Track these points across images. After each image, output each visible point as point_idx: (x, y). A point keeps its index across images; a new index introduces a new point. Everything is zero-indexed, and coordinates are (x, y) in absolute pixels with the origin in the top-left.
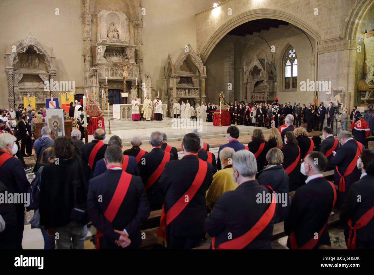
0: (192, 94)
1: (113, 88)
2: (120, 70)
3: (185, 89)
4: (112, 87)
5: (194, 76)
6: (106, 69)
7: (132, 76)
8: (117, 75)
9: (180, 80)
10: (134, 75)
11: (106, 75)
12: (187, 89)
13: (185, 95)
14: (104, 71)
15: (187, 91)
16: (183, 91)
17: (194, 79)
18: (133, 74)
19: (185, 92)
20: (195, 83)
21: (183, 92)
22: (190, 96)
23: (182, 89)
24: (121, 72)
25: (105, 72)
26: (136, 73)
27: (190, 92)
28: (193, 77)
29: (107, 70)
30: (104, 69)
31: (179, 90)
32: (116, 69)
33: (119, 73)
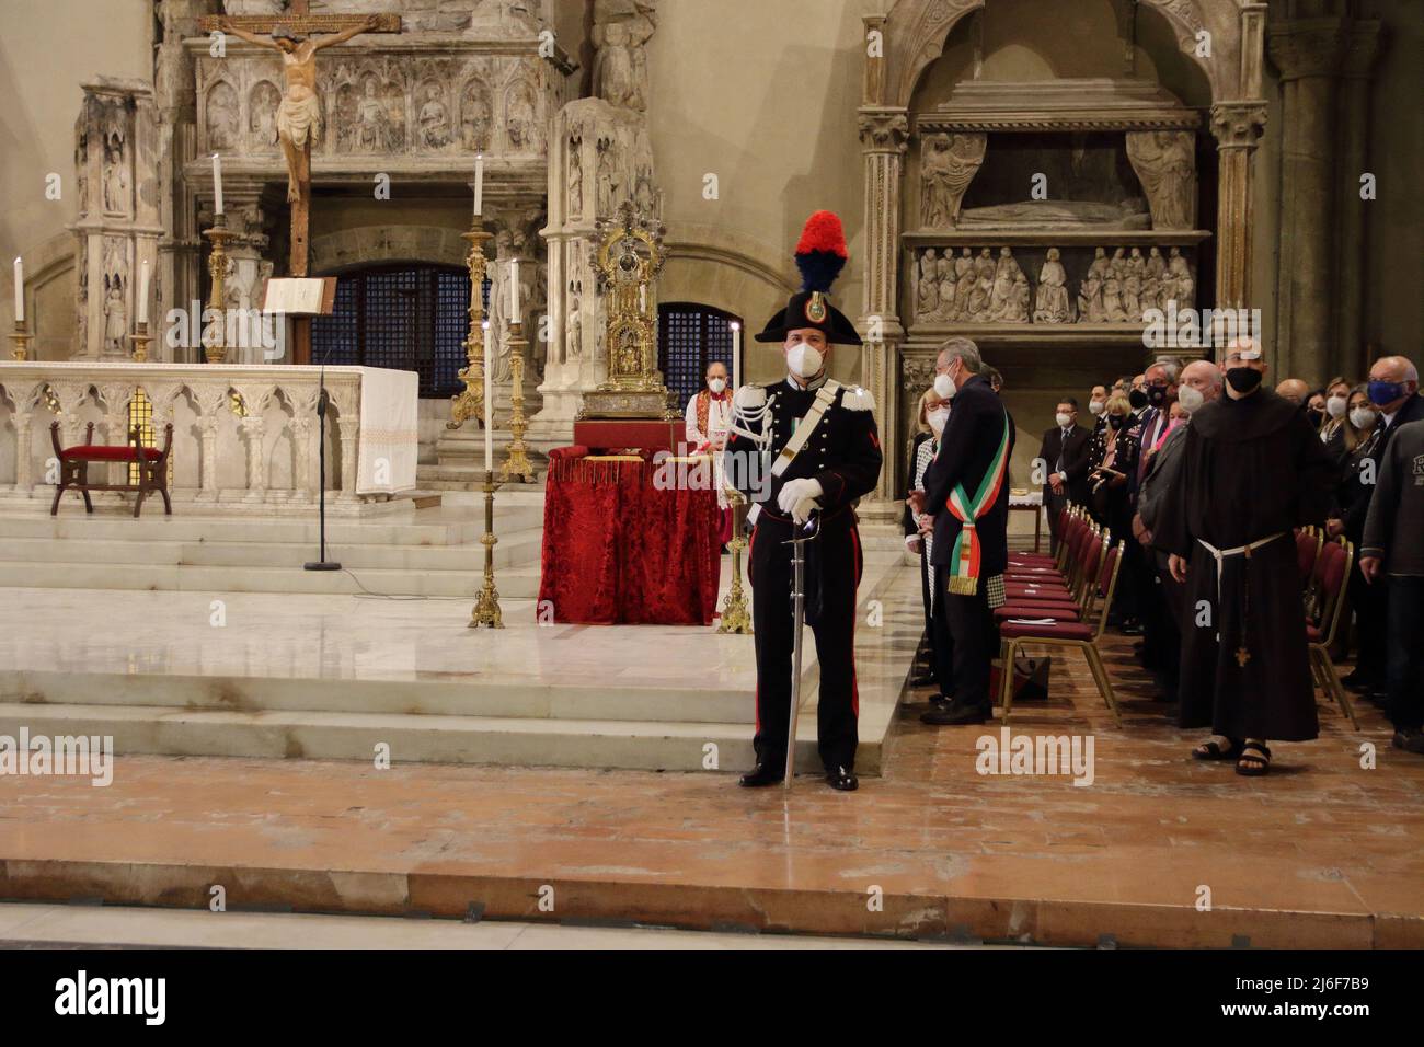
0: (1111, 303)
1: (386, 255)
2: (376, 96)
3: (1028, 253)
4: (382, 244)
5: (1154, 115)
6: (255, 94)
7: (482, 145)
8: (347, 134)
9: (979, 160)
10: (498, 133)
11: (258, 137)
12: (1053, 253)
13: (1030, 307)
14: (243, 108)
15: (1051, 273)
16: (1005, 274)
17: (1157, 152)
18: (488, 121)
19: (1033, 283)
20: (1162, 186)
21: (1001, 282)
22: (1081, 326)
23: (995, 253)
24: (379, 115)
25: (251, 110)
26: (516, 115)
27: (1091, 287)
28: (1141, 128)
29: (266, 96)
30: (243, 93)
31: (963, 264)
32: (346, 89)
33: (369, 115)
